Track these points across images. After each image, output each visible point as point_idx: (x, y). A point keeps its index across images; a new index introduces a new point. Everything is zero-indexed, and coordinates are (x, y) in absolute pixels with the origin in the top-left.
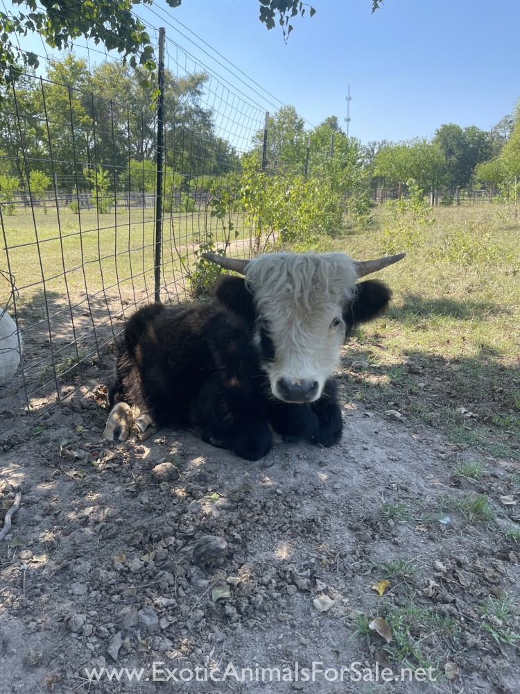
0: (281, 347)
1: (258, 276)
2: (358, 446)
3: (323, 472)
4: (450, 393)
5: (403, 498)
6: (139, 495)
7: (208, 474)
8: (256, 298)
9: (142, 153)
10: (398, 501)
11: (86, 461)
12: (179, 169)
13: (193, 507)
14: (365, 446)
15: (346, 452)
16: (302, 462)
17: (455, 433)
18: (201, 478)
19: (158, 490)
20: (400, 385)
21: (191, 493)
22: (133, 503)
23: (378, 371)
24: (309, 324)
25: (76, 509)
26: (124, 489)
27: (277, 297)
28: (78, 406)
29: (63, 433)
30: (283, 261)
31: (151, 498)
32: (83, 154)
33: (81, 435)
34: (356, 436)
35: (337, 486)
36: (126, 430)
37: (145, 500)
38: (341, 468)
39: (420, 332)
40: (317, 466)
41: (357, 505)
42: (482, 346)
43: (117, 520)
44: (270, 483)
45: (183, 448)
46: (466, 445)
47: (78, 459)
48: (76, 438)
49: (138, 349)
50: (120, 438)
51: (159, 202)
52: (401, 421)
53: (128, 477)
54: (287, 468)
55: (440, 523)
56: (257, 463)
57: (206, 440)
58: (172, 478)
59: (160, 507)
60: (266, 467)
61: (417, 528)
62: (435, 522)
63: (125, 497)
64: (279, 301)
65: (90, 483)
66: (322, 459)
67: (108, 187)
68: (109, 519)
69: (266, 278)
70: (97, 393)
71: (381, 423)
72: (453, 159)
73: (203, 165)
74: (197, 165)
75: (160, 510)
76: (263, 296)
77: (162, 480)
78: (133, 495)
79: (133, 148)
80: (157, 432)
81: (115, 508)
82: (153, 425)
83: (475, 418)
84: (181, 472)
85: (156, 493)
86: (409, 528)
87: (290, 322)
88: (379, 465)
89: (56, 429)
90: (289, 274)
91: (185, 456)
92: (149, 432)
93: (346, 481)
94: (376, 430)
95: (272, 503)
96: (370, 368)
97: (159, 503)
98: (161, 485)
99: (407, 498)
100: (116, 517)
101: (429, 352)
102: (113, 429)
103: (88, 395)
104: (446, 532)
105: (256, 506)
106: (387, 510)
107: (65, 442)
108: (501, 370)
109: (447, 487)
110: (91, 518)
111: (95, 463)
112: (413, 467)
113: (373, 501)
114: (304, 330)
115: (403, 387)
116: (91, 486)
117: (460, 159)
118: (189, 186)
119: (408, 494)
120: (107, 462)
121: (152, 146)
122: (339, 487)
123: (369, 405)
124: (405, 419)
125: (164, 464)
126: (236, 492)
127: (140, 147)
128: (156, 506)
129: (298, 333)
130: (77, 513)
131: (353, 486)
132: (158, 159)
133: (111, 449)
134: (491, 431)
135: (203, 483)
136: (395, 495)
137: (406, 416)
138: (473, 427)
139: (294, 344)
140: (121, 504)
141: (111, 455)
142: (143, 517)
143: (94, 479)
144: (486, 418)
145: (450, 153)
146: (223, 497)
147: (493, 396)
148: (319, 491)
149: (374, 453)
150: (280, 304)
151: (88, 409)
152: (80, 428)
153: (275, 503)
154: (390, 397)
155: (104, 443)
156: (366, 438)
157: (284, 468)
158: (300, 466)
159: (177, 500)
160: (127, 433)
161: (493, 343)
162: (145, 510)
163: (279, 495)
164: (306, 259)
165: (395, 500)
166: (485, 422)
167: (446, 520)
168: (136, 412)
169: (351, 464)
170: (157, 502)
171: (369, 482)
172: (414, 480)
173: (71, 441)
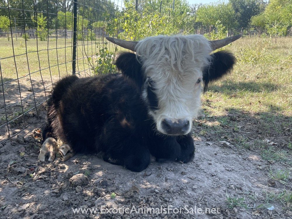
0: (162, 98)
1: (145, 51)
2: (205, 162)
3: (185, 178)
4: (258, 131)
5: (240, 194)
6: (62, 195)
7: (108, 181)
8: (144, 65)
9: (65, 8)
10: (237, 196)
11: (25, 174)
12: (86, 17)
13: (99, 202)
14: (209, 162)
15: (198, 166)
16: (170, 172)
17: (265, 154)
18: (104, 184)
19: (74, 192)
20: (227, 127)
21: (97, 193)
22: (57, 200)
23: (212, 119)
24: (182, 81)
25: (17, 205)
26: (51, 191)
27: (159, 64)
28: (22, 140)
29: (11, 157)
30: (162, 40)
31: (69, 197)
32: (31, 8)
33: (23, 158)
34: (203, 156)
35: (194, 187)
36: (53, 154)
37: (65, 198)
38: (196, 176)
39: (233, 99)
40: (180, 175)
41: (210, 199)
42: (271, 106)
43: (45, 212)
44: (149, 186)
45: (91, 165)
46: (274, 161)
47: (20, 173)
48: (20, 159)
49: (61, 103)
50: (49, 159)
51: (75, 35)
52: (230, 147)
53: (54, 184)
54: (161, 176)
55: (268, 210)
56: (141, 173)
57: (106, 160)
58: (84, 183)
59: (75, 202)
60: (147, 176)
61: (253, 213)
62: (264, 209)
63: (52, 196)
64: (160, 67)
65: (28, 188)
66: (183, 170)
67: (46, 26)
68: (40, 211)
69: (151, 52)
70: (35, 133)
71: (218, 149)
72: (239, 14)
73: (100, 15)
74: (97, 15)
75: (75, 204)
76: (149, 64)
77: (77, 185)
78: (57, 195)
79: (60, 5)
80: (74, 156)
81: (45, 204)
82: (71, 151)
83: (276, 145)
84: (90, 180)
85: (73, 194)
86: (248, 213)
87: (169, 81)
88: (221, 174)
89: (6, 155)
90: (166, 49)
91: (92, 170)
92: (68, 156)
93: (201, 184)
94: (215, 153)
95: (152, 198)
96: (206, 118)
97: (75, 200)
98: (77, 189)
99: (242, 194)
100: (44, 210)
101: (240, 109)
102: (45, 154)
103: (29, 134)
104: (273, 216)
105: (142, 200)
106: (231, 202)
107: (12, 162)
108: (286, 118)
109: (266, 187)
110: (27, 211)
111: (32, 175)
112: (242, 175)
113: (220, 196)
114: (178, 85)
115: (228, 128)
116: (29, 190)
117: (242, 14)
118: (92, 26)
119: (242, 191)
120: (40, 174)
121: (71, 4)
122: (196, 188)
123: (209, 138)
124: (233, 146)
125: (79, 174)
126: (128, 192)
127: (64, 4)
128: (73, 202)
129: (175, 88)
130: (18, 208)
131: (206, 187)
132: (75, 12)
133: (43, 167)
134: (287, 153)
135: (105, 186)
136: (234, 192)
137: (233, 144)
138: (276, 150)
139: (172, 96)
140: (49, 201)
141: (43, 170)
142: (64, 209)
143: (30, 186)
144: (283, 145)
145: (237, 10)
146: (119, 195)
147: (284, 133)
148: (184, 190)
149: (216, 166)
150: (162, 69)
151: (29, 142)
152: (23, 154)
153: (155, 199)
154: (222, 133)
155: (38, 163)
156: (210, 158)
157: (158, 176)
158: (169, 175)
159: (88, 198)
160: (54, 157)
161: (278, 104)
162: (65, 205)
163: (157, 193)
164: (177, 39)
165: (234, 195)
166: (283, 148)
167: (271, 208)
168: (60, 143)
169: (202, 173)
170: (74, 200)
171: (215, 184)
172: (244, 182)
173: (16, 161)
